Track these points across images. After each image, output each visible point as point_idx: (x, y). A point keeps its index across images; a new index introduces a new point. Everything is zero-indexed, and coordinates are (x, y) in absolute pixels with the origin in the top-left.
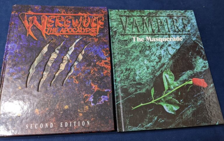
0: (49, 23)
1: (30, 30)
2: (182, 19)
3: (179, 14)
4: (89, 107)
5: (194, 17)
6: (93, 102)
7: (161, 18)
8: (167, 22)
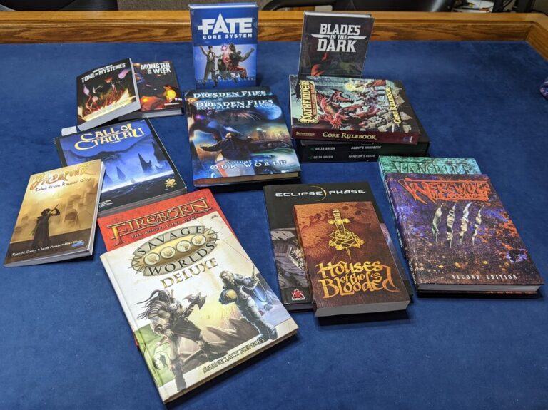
0: (432, 189)
1: (415, 195)
2: (463, 166)
3: (458, 162)
4: (510, 263)
5: (477, 165)
6: (512, 259)
7: (439, 164)
8: (445, 168)
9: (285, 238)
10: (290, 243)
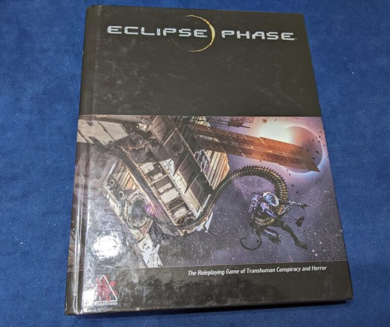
9: (104, 140)
10: (113, 153)
